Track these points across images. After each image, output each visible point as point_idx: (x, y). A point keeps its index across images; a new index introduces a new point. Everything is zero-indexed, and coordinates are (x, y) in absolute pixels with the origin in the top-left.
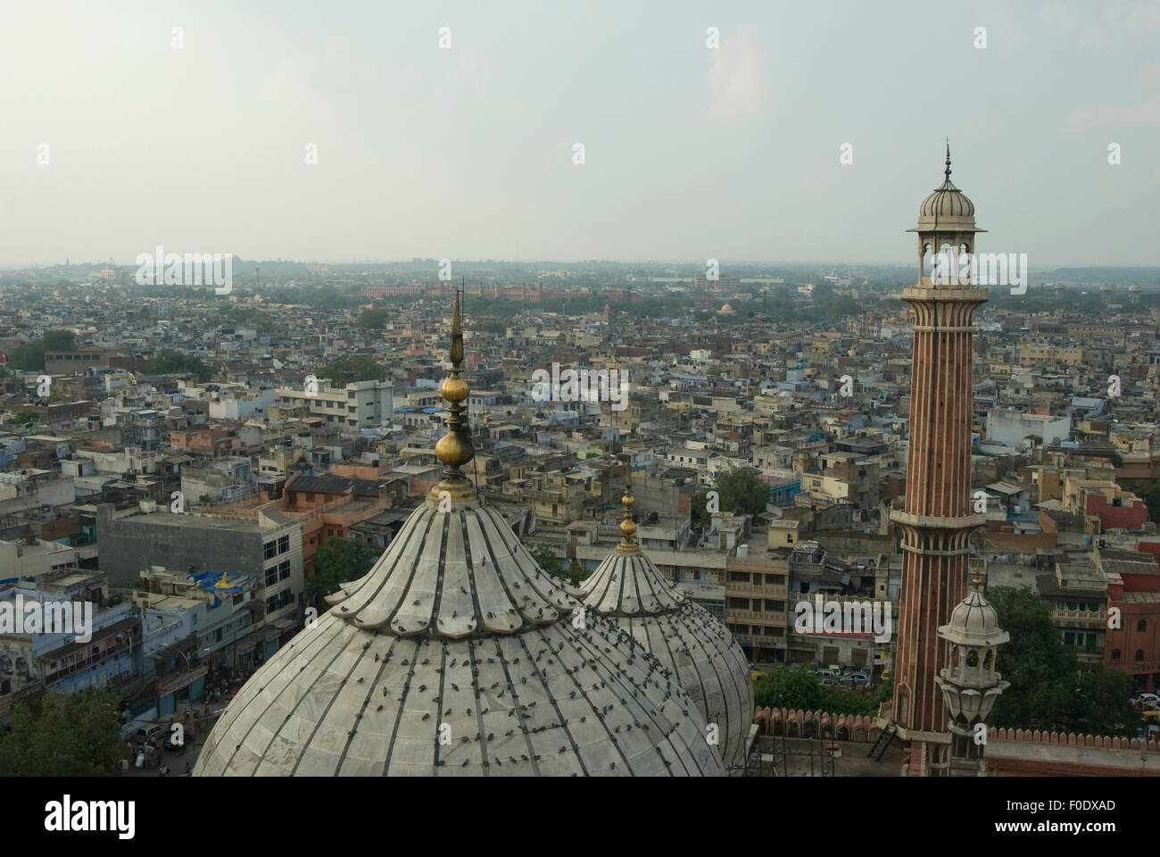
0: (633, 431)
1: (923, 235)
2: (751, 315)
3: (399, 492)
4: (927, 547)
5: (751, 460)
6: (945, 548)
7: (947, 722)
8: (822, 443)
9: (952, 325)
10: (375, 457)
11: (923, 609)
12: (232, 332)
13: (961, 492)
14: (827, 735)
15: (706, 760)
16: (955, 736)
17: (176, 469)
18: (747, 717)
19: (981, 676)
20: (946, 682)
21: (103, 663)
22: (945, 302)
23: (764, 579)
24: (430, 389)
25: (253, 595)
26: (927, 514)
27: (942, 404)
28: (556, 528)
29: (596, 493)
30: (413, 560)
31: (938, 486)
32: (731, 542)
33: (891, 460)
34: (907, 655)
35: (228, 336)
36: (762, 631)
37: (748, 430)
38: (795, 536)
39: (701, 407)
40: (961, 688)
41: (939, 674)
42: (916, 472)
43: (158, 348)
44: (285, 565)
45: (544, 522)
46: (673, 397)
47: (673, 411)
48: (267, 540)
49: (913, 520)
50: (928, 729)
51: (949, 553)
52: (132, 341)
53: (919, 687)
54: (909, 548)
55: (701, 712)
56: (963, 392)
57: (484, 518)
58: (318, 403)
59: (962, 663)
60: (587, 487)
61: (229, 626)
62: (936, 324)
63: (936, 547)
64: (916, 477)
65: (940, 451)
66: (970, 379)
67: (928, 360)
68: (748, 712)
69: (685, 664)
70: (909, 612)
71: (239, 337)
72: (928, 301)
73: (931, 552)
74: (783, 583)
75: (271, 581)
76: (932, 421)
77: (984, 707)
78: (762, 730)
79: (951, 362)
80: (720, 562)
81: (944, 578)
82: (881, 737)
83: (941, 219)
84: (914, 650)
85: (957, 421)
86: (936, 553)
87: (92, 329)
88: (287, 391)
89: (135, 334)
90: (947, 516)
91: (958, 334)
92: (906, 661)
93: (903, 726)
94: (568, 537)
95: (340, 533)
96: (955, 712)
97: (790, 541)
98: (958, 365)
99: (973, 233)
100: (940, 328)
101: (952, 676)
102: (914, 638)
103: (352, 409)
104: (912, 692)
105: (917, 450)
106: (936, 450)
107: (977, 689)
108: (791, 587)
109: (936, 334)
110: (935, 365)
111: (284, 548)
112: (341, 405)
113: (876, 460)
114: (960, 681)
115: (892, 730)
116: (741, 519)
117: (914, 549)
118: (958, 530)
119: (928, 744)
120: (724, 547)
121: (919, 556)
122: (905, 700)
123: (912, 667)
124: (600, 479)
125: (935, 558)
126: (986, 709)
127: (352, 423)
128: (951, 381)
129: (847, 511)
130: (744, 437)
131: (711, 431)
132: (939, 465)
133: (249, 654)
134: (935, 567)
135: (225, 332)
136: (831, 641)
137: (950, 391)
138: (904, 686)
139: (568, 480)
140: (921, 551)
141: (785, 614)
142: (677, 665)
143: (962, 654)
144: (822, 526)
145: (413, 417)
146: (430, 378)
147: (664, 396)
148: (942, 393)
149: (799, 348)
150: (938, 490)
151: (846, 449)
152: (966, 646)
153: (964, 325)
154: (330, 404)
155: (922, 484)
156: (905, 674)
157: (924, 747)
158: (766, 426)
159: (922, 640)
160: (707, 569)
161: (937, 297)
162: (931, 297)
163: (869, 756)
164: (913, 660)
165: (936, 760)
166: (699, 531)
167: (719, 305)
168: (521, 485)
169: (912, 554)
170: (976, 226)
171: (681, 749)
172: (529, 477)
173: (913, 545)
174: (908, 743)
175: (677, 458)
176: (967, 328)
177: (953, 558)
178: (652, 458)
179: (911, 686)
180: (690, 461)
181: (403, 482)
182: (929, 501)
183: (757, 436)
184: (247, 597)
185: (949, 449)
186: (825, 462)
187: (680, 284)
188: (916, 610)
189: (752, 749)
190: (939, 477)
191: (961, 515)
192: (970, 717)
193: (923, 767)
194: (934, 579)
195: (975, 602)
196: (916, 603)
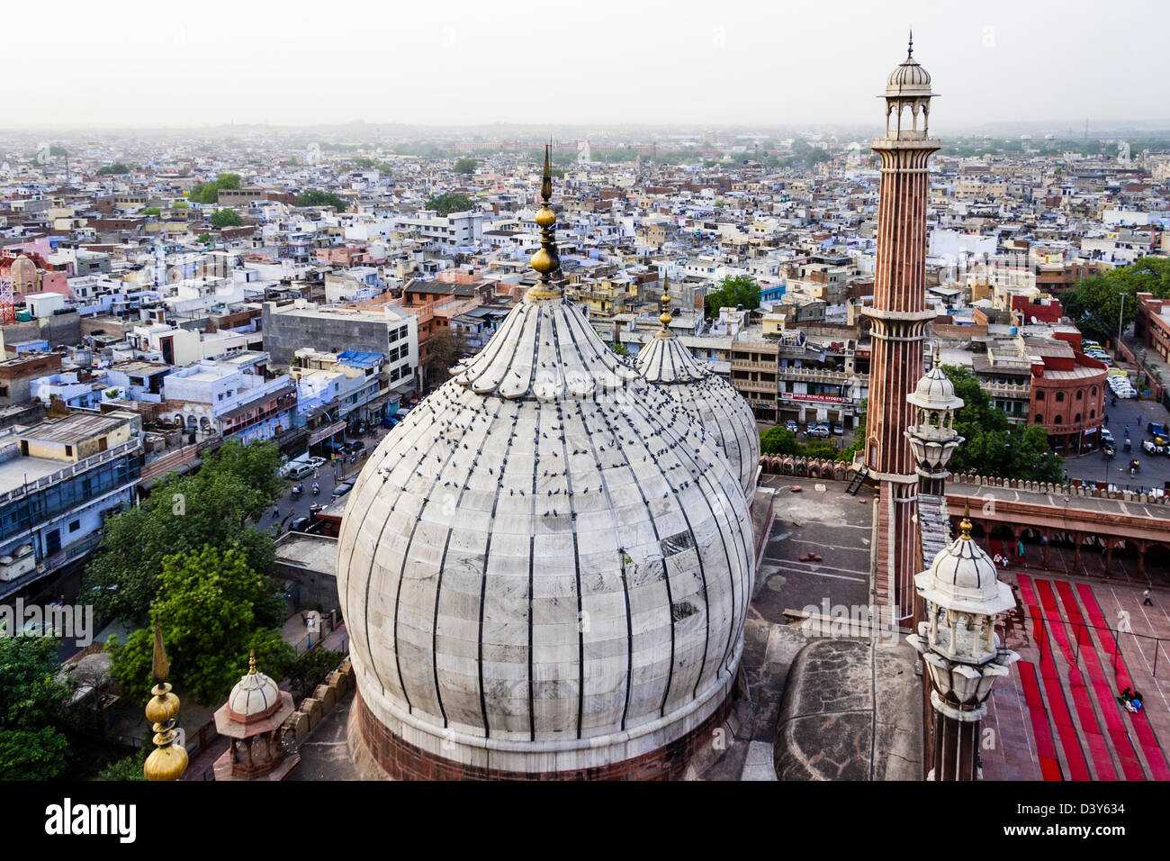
0: (659, 249)
1: (889, 99)
2: (746, 162)
3: (489, 293)
4: (891, 334)
5: (748, 269)
6: (905, 335)
7: (913, 467)
8: (802, 256)
9: (911, 167)
10: (470, 267)
11: (888, 381)
12: (360, 175)
13: (918, 293)
14: (814, 474)
16: (921, 477)
17: (321, 277)
18: (755, 460)
19: (944, 434)
20: (913, 436)
21: (267, 421)
22: (906, 151)
23: (759, 358)
25: (380, 369)
26: (891, 310)
27: (903, 227)
28: (604, 319)
29: (633, 292)
30: (515, 343)
31: (899, 288)
32: (734, 329)
33: (855, 270)
34: (875, 415)
35: (358, 179)
36: (759, 396)
37: (745, 248)
38: (783, 326)
39: (709, 231)
40: (926, 441)
41: (907, 431)
42: (882, 278)
43: (305, 188)
44: (405, 347)
45: (595, 315)
46: (689, 223)
47: (689, 234)
48: (390, 328)
49: (880, 314)
50: (892, 471)
51: (909, 339)
52: (285, 182)
53: (886, 440)
54: (877, 335)
56: (920, 218)
58: (427, 228)
59: (926, 422)
60: (627, 290)
61: (363, 392)
62: (898, 167)
63: (898, 334)
64: (882, 283)
65: (901, 263)
66: (925, 209)
67: (892, 194)
70: (877, 383)
71: (366, 180)
72: (892, 150)
73: (894, 337)
74: (774, 360)
75: (394, 358)
76: (895, 240)
77: (944, 455)
78: (764, 471)
79: (910, 195)
80: (726, 344)
81: (904, 358)
82: (856, 477)
83: (904, 87)
84: (881, 412)
85: (914, 240)
86: (898, 339)
87: (254, 173)
88: (404, 219)
89: (286, 176)
90: (907, 311)
91: (916, 175)
93: (874, 469)
94: (614, 325)
95: (446, 324)
96: (921, 459)
97: (779, 329)
98: (916, 198)
99: (930, 97)
100: (902, 170)
101: (918, 432)
102: (881, 403)
103: (452, 233)
104: (880, 444)
105: (883, 262)
106: (897, 263)
107: (938, 442)
108: (780, 364)
109: (898, 174)
110: (897, 198)
111: (404, 334)
112: (444, 229)
113: (843, 269)
114: (923, 435)
115: (864, 472)
116: (743, 313)
117: (881, 336)
118: (915, 322)
119: (893, 483)
120: (729, 334)
121: (884, 341)
122: (874, 449)
123: (880, 425)
124: (636, 283)
125: (897, 343)
126: (946, 457)
127: (453, 242)
128: (910, 210)
129: (822, 307)
130: (741, 253)
131: (717, 248)
132: (900, 273)
133: (377, 413)
134: (897, 350)
135: (355, 175)
136: (811, 404)
137: (909, 217)
138: (874, 439)
139: (613, 284)
140: (886, 337)
141: (775, 383)
143: (927, 415)
144: (803, 318)
145: (497, 238)
146: (509, 210)
147: (682, 222)
148: (903, 219)
149: (783, 186)
150: (900, 292)
151: (821, 261)
152: (929, 410)
153: (921, 167)
154: (436, 229)
155: (887, 287)
156: (874, 429)
157: (890, 485)
158: (759, 245)
159: (887, 404)
160: (717, 350)
161: (900, 147)
162: (895, 147)
163: (847, 491)
164: (881, 419)
165: (900, 496)
166: (711, 322)
167: (721, 155)
168: (578, 288)
169: (879, 339)
170: (932, 91)
172: (583, 282)
173: (880, 333)
174: (878, 482)
175: (693, 268)
176: (923, 170)
177: (911, 342)
179: (879, 438)
180: (703, 270)
181: (491, 285)
182: (892, 300)
183: (752, 251)
184: (376, 370)
185: (908, 260)
186: (804, 271)
187: (692, 140)
188: (882, 382)
190: (900, 282)
191: (917, 311)
192: (933, 463)
193: (890, 501)
194: (897, 358)
195: (936, 376)
196: (882, 377)
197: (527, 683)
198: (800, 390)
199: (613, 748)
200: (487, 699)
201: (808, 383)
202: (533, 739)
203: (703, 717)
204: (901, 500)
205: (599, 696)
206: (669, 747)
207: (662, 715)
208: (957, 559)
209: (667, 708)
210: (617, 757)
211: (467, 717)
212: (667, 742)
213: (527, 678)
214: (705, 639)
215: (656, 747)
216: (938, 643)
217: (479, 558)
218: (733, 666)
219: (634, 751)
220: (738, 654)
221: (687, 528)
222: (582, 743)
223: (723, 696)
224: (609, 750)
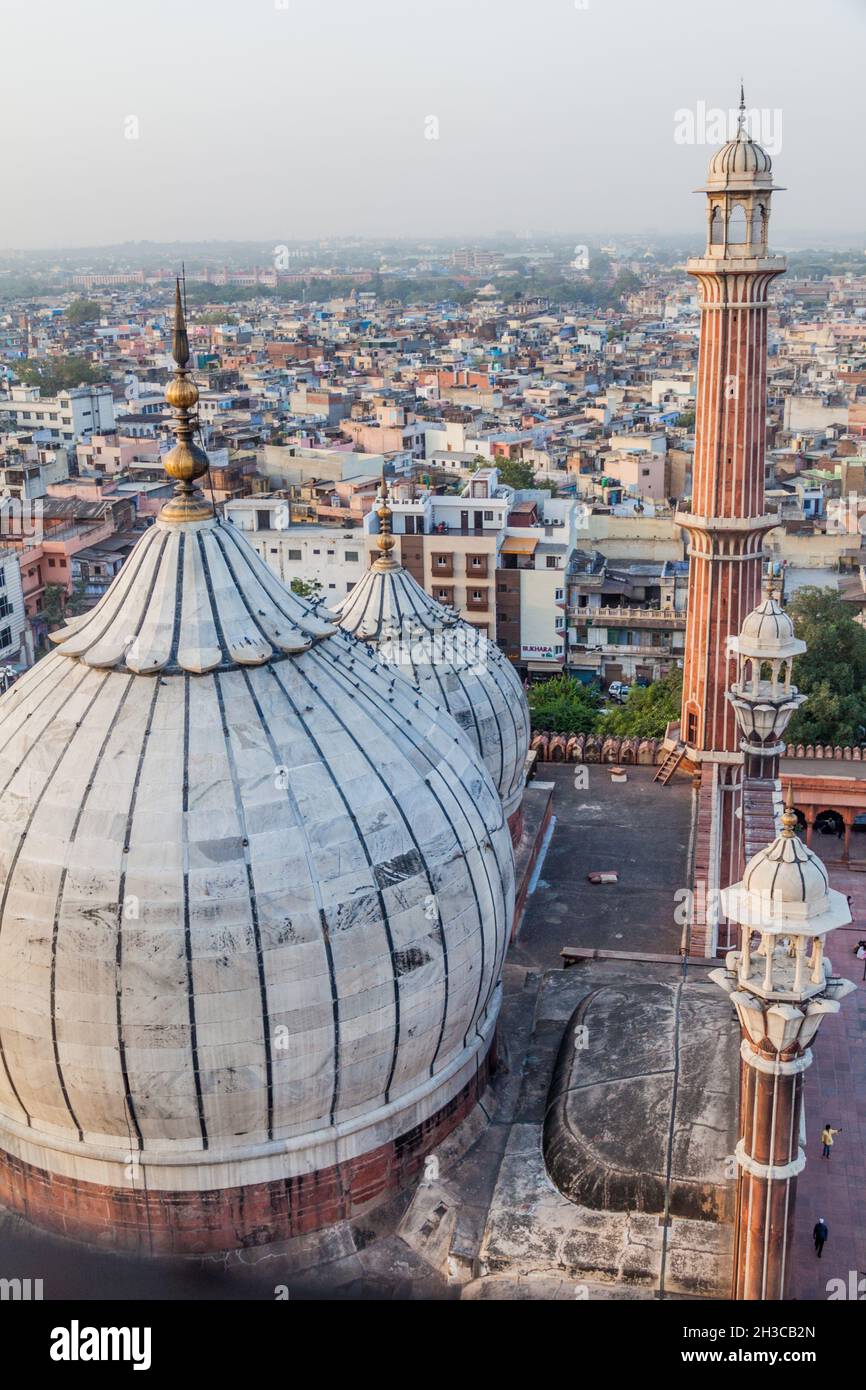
1: (712, 196)
2: (518, 295)
3: (128, 512)
4: (716, 551)
6: (736, 552)
7: (739, 741)
9: (744, 300)
11: (713, 621)
13: (754, 490)
15: (480, 789)
16: (747, 755)
18: (524, 742)
19: (775, 691)
20: (737, 698)
22: (737, 275)
24: (155, 394)
26: (716, 516)
30: (148, 586)
31: (729, 482)
34: (695, 670)
40: (753, 704)
41: (730, 690)
42: (704, 469)
49: (701, 522)
50: (719, 749)
51: (741, 557)
53: (709, 705)
54: (696, 553)
55: (474, 741)
56: (757, 377)
57: (225, 538)
58: (27, 415)
59: (755, 677)
62: (726, 300)
63: (726, 552)
64: (704, 476)
65: (731, 445)
66: (764, 362)
67: (717, 342)
68: (524, 738)
69: (453, 689)
70: (697, 623)
72: (718, 274)
73: (721, 556)
76: (722, 410)
77: (779, 722)
78: (540, 757)
79: (743, 343)
81: (735, 586)
82: (669, 759)
83: (733, 176)
85: (749, 411)
86: (726, 558)
90: (738, 516)
91: (752, 311)
92: (695, 677)
93: (693, 747)
95: (63, 563)
96: (748, 730)
98: (751, 346)
99: (770, 191)
100: (730, 304)
101: (744, 691)
102: (704, 652)
103: (66, 421)
104: (702, 711)
105: (705, 444)
106: (725, 445)
107: (771, 705)
109: (726, 311)
110: (725, 347)
111: (1, 582)
112: (53, 415)
114: (752, 696)
115: (680, 752)
117: (702, 555)
118: (751, 532)
119: (720, 765)
121: (707, 562)
122: (694, 718)
123: (702, 683)
125: (726, 563)
126: (782, 723)
128: (743, 364)
132: (730, 461)
134: (725, 574)
137: (742, 374)
138: (693, 704)
140: (709, 557)
142: (445, 690)
143: (756, 668)
145: (138, 426)
146: (154, 381)
150: (728, 490)
152: (759, 659)
153: (758, 300)
154: (40, 415)
155: (710, 483)
156: (694, 690)
157: (715, 767)
159: (711, 653)
161: (728, 269)
162: (721, 269)
163: (655, 780)
164: (702, 675)
165: (729, 782)
167: (481, 285)
169: (700, 560)
170: (773, 183)
171: (453, 781)
173: (701, 550)
174: (699, 765)
176: (761, 304)
177: (745, 562)
178: (410, 463)
179: (700, 703)
180: (453, 464)
181: (133, 501)
182: (718, 501)
185: (740, 442)
189: (530, 778)
190: (729, 473)
191: (753, 516)
192: (764, 734)
193: (715, 788)
194: (725, 586)
195: (769, 610)
196: (705, 613)
197: (191, 1072)
198: (598, 637)
199: (319, 1150)
200: (137, 1099)
201: (609, 628)
202: (206, 1145)
203: (443, 1099)
204: (730, 788)
205: (296, 1083)
206: (398, 1141)
207: (387, 1101)
208: (776, 864)
209: (392, 1092)
210: (323, 1161)
211: (108, 1126)
212: (396, 1135)
213: (191, 1067)
214: (442, 996)
215: (381, 1144)
216: (751, 977)
217: (110, 908)
218: (486, 1028)
219: (350, 1150)
220: (493, 1013)
221: (412, 847)
222: (276, 1146)
223: (473, 1070)
224: (315, 1152)
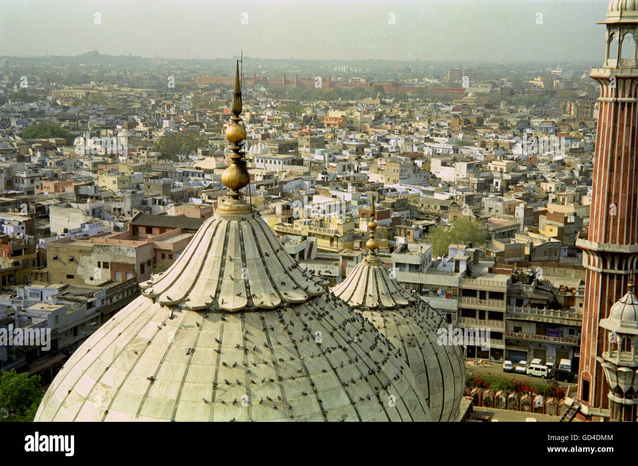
1: (610, 26)
4: (605, 266)
6: (620, 268)
11: (602, 314)
13: (634, 226)
26: (605, 242)
27: (619, 158)
30: (203, 256)
31: (615, 219)
34: (589, 350)
42: (598, 209)
49: (594, 246)
51: (623, 272)
53: (598, 375)
54: (591, 268)
56: (637, 149)
62: (617, 96)
63: (613, 267)
64: (597, 214)
67: (609, 124)
70: (590, 316)
72: (611, 78)
73: (608, 270)
76: (612, 170)
79: (628, 125)
82: (568, 412)
83: (625, 13)
84: (594, 346)
85: (631, 171)
86: (612, 272)
90: (621, 243)
92: (588, 354)
93: (586, 404)
98: (634, 128)
100: (620, 99)
102: (594, 336)
104: (592, 378)
106: (614, 194)
109: (616, 103)
110: (615, 128)
115: (576, 407)
117: (595, 268)
118: (631, 255)
121: (598, 273)
123: (593, 359)
125: (612, 275)
128: (627, 140)
132: (616, 205)
134: (611, 283)
137: (626, 148)
138: (587, 374)
140: (600, 270)
148: (620, 150)
150: (615, 224)
155: (602, 219)
156: (587, 364)
159: (601, 338)
164: (594, 353)
169: (594, 272)
173: (594, 265)
174: (589, 417)
179: (592, 373)
182: (607, 232)
185: (624, 192)
188: (596, 315)
194: (611, 292)
196: (596, 309)
